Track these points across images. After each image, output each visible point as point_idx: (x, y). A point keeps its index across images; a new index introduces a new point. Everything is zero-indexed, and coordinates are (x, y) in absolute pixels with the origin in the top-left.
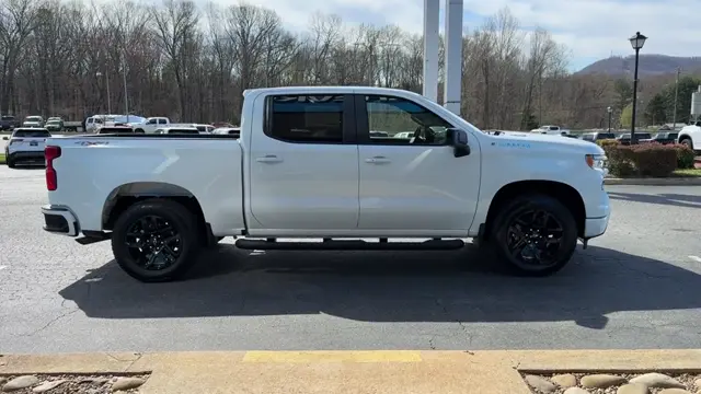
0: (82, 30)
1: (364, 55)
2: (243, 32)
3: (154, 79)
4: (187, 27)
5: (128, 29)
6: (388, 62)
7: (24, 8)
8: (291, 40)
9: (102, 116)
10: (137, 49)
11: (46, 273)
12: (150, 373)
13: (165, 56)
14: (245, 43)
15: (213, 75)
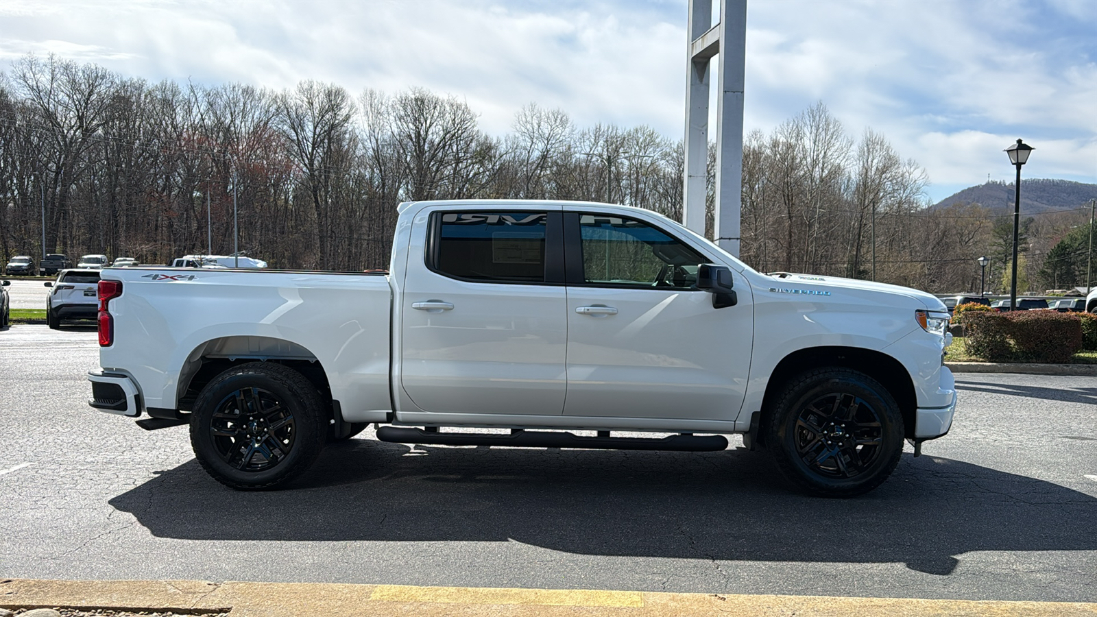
0: (175, 127)
1: (600, 171)
2: (418, 134)
3: (281, 203)
4: (333, 127)
5: (244, 127)
6: (638, 182)
7: (90, 95)
8: (490, 148)
9: (197, 257)
10: (257, 158)
11: (89, 474)
12: (227, 610)
13: (300, 169)
14: (420, 153)
15: (371, 199)
